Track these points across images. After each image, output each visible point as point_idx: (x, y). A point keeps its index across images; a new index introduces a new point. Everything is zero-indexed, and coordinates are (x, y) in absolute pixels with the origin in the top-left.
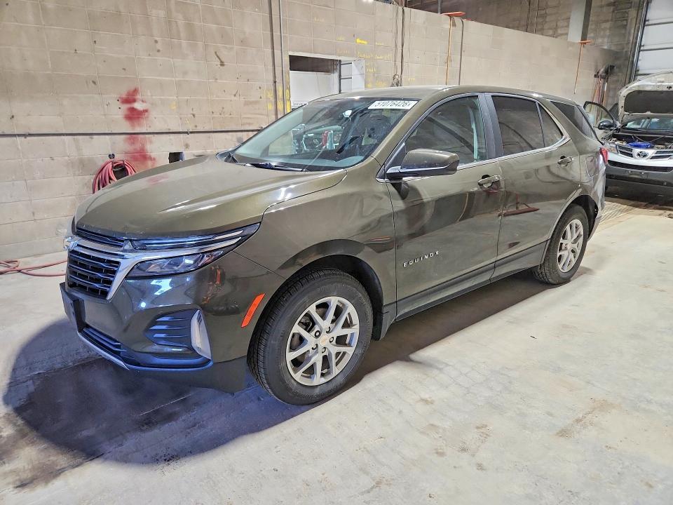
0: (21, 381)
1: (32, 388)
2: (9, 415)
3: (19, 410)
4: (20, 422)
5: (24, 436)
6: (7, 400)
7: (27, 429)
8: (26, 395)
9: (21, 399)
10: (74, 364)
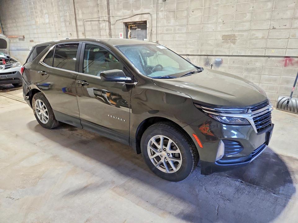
0: (284, 196)
1: (281, 188)
2: (295, 183)
3: (291, 182)
4: (292, 177)
5: (293, 172)
6: (294, 190)
7: (291, 173)
8: (286, 187)
9: (288, 186)
10: (256, 187)
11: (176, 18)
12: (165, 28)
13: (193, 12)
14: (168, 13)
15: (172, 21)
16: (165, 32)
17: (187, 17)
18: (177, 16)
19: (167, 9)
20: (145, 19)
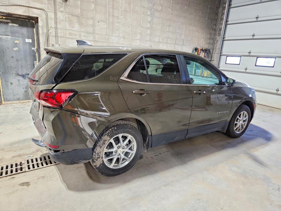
11: (81, 24)
12: (68, 32)
13: (98, 22)
14: (70, 16)
15: (77, 27)
16: (68, 36)
17: (93, 26)
18: (83, 22)
19: (68, 11)
20: (36, 14)
